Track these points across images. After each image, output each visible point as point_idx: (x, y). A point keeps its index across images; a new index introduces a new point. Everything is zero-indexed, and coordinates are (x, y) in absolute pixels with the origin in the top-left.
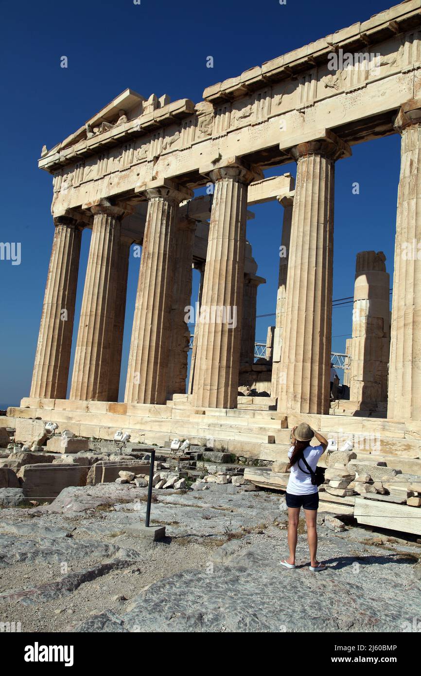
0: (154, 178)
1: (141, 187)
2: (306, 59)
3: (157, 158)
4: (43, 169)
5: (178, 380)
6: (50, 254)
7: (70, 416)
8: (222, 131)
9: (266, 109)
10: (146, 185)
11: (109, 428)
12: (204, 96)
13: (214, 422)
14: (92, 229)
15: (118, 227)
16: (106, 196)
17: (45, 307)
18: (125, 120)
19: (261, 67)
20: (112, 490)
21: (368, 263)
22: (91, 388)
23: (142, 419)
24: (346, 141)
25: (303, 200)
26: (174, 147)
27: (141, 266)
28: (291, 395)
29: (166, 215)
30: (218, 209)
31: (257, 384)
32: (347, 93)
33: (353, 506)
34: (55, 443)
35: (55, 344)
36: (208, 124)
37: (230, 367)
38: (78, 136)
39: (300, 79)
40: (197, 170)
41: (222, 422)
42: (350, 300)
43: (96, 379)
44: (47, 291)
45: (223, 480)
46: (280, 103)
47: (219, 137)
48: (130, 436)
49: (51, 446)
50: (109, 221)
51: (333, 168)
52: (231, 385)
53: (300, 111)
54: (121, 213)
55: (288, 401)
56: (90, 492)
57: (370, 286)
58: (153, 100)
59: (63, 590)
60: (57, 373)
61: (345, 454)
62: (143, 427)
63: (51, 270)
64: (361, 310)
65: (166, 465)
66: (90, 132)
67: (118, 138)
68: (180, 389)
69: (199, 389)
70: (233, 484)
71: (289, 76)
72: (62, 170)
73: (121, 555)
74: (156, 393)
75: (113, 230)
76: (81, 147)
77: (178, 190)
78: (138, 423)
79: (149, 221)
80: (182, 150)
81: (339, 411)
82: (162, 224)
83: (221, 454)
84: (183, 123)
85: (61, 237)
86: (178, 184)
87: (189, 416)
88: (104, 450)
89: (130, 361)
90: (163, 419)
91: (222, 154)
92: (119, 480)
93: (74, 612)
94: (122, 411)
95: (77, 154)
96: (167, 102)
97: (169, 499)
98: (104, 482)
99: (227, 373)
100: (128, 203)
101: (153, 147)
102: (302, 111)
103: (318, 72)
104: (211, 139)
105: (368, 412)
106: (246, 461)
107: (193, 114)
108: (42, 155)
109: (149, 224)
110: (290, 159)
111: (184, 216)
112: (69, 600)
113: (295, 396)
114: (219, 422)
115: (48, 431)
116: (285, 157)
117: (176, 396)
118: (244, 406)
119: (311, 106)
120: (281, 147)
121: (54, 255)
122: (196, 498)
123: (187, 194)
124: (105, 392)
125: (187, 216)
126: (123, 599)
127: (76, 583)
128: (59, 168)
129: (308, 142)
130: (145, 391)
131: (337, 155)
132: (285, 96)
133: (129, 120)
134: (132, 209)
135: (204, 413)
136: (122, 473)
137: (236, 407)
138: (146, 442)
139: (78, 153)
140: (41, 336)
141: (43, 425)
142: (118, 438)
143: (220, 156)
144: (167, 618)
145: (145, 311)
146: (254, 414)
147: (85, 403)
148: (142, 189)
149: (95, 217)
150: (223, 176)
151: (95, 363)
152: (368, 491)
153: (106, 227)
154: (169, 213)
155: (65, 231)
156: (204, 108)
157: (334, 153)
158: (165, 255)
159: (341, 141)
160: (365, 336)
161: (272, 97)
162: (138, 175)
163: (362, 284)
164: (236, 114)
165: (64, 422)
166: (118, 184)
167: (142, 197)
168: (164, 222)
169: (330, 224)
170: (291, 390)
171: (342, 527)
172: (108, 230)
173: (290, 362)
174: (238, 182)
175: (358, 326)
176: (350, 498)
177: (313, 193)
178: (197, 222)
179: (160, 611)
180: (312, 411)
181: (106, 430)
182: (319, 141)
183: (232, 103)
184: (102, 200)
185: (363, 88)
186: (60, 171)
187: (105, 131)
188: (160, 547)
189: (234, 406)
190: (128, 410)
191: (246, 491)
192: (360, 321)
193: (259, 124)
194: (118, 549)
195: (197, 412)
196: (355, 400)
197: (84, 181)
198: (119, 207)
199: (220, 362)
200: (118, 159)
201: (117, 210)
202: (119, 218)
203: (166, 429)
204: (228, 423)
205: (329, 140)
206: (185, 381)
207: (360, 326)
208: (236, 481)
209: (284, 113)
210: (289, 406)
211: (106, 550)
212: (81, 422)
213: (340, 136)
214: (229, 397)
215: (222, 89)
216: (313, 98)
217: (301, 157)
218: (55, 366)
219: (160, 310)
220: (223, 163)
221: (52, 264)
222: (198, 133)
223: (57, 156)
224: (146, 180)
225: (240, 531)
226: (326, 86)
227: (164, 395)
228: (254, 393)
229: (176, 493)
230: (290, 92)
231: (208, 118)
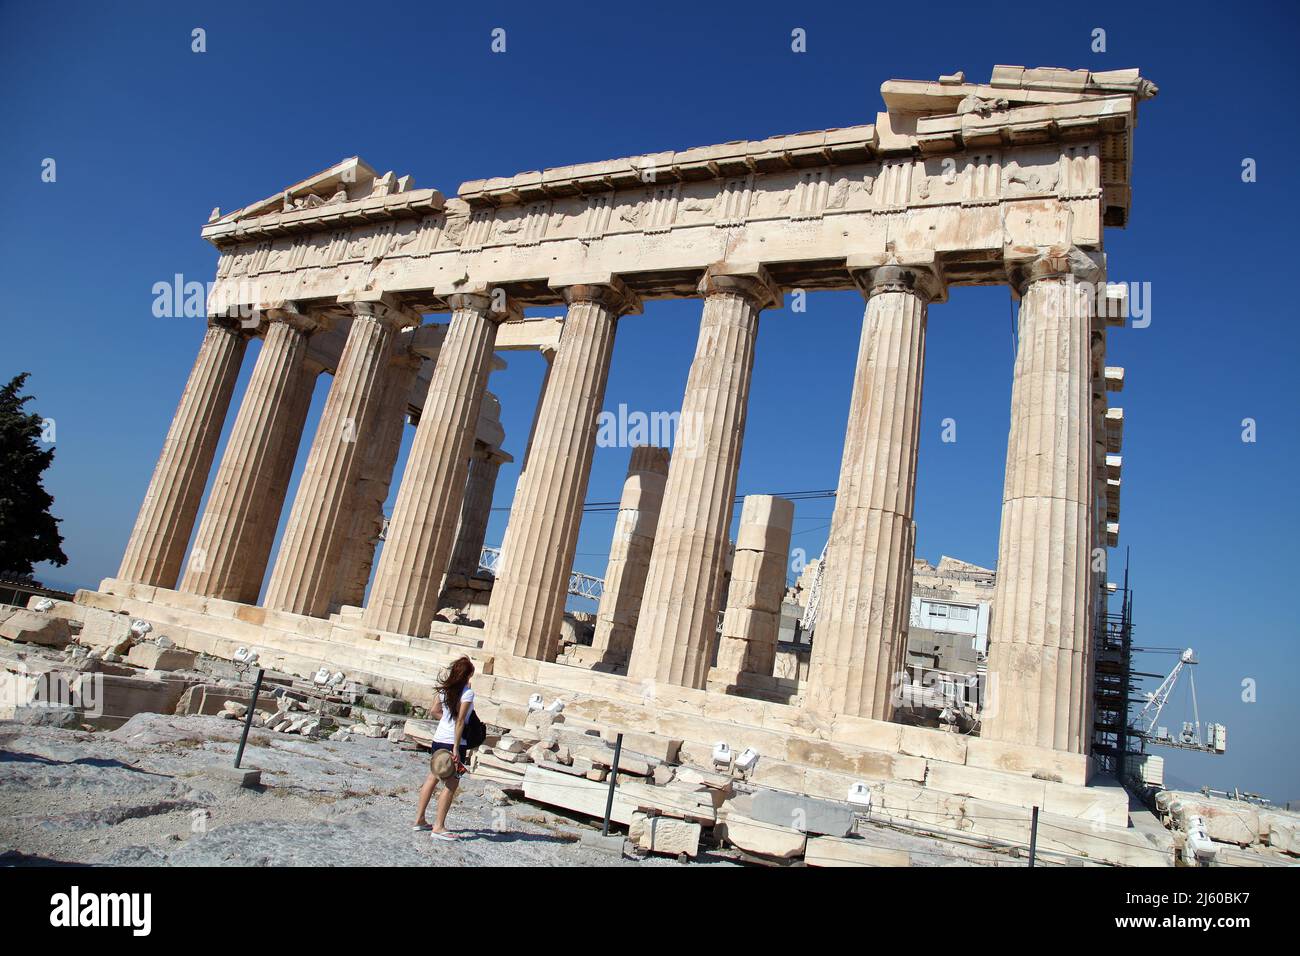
0: (368, 288)
1: (347, 296)
2: (601, 178)
3: (378, 260)
4: (207, 239)
5: (354, 586)
6: (191, 367)
7: (176, 615)
8: (476, 243)
9: (540, 228)
10: (354, 295)
11: (232, 642)
12: (459, 193)
13: (389, 653)
14: (264, 340)
15: (304, 346)
16: (294, 299)
17: (168, 445)
18: (344, 197)
19: (542, 173)
20: (210, 724)
21: (646, 461)
22: (216, 578)
23: (284, 635)
24: (637, 294)
25: (567, 360)
26: (405, 251)
27: (326, 409)
28: (504, 629)
29: (377, 344)
30: (450, 348)
31: (472, 607)
32: (646, 234)
33: (523, 775)
34: (142, 653)
35: (173, 503)
36: (459, 231)
37: (427, 578)
38: (270, 205)
39: (591, 200)
40: (432, 290)
41: (401, 655)
42: (614, 507)
43: (226, 565)
44: (176, 422)
45: (376, 732)
46: (559, 225)
47: (470, 251)
48: (257, 657)
49: (135, 657)
50: (291, 335)
51: (614, 325)
52: (425, 603)
53: (583, 241)
54: (312, 327)
55: (499, 635)
56: (174, 723)
57: (642, 492)
58: (390, 179)
59: (101, 822)
60: (168, 548)
61: (549, 716)
62: (284, 648)
63: (189, 390)
64: (626, 524)
65: (305, 705)
66: (289, 203)
67: (328, 221)
68: (354, 599)
69: (377, 602)
70: (389, 738)
71: (578, 193)
72: (237, 247)
73: (190, 797)
74: (314, 600)
75: (294, 349)
76: (271, 221)
77: (400, 310)
78: (277, 640)
79: (350, 347)
80: (416, 258)
81: (574, 660)
82: (367, 354)
83: (390, 700)
84: (425, 220)
85: (215, 346)
86: (402, 303)
87: (355, 641)
88: (217, 673)
89: (282, 546)
90: (316, 640)
91: (469, 275)
92: (222, 713)
93: (108, 843)
94: (256, 619)
95: (263, 230)
96: (409, 187)
97: (287, 745)
98: (202, 713)
99: (422, 585)
100: (325, 314)
101: (376, 244)
102: (585, 243)
103: (614, 198)
104: (458, 251)
105: (612, 667)
106: (424, 713)
107: (440, 211)
108: (211, 220)
109: (348, 351)
110: (561, 300)
111: (405, 346)
112: (104, 832)
113: (510, 631)
114: (397, 654)
115: (135, 634)
116: (555, 297)
117: (345, 609)
118: (443, 636)
119: (599, 238)
120: (550, 284)
121: (197, 369)
122: (327, 749)
123: (413, 318)
124: (238, 587)
125: (409, 349)
126: (177, 838)
127: (119, 816)
128: (231, 244)
129: (586, 285)
130: (298, 595)
131: (622, 309)
132: (568, 217)
133: (349, 199)
134: (329, 324)
135: (378, 638)
136: (228, 704)
137: (427, 636)
138: (284, 669)
139: (265, 228)
140: (153, 487)
141: (128, 623)
142: (241, 657)
143: (467, 277)
144: (222, 858)
145: (318, 477)
146: (449, 649)
147: (202, 599)
148: (349, 300)
149: (272, 325)
150: (466, 305)
151: (229, 541)
152: (546, 758)
153: (284, 343)
154: (380, 340)
155: (222, 336)
156: (458, 207)
157: (619, 307)
158: (363, 399)
159: (631, 293)
160: (626, 560)
161: (551, 215)
162: (347, 278)
163: (633, 486)
164: (499, 225)
165: (162, 624)
166: (315, 284)
167: (348, 311)
168: (372, 353)
169: (598, 399)
170: (506, 621)
171: (504, 800)
172: (287, 348)
173: (511, 581)
174: (485, 317)
175: (619, 545)
176: (522, 765)
177: (581, 353)
178: (422, 359)
179: (216, 851)
180: (529, 655)
181: (225, 644)
182: (601, 286)
183: (496, 209)
184: (286, 302)
185: (666, 232)
186: (233, 247)
187: (311, 206)
188: (249, 794)
189: (425, 634)
190: (267, 620)
191: (403, 749)
192: (623, 537)
193: (527, 245)
194: (190, 789)
195: (368, 636)
196: (599, 647)
197: (265, 271)
198: (310, 317)
199: (414, 568)
200: (322, 249)
201: (306, 321)
202: (307, 334)
203: (317, 654)
204: (409, 656)
205: (613, 287)
206: (364, 588)
207: (622, 546)
208: (394, 735)
209: (563, 240)
210: (500, 643)
211: (172, 789)
212: (191, 628)
213: (629, 285)
214: (419, 620)
215: (485, 189)
216: (604, 228)
217: (575, 302)
218: (167, 537)
219: (341, 479)
220: (468, 288)
221: (193, 381)
222: (443, 238)
223: (233, 226)
224: (357, 288)
225: (367, 791)
226: (622, 218)
227: (325, 604)
228: (462, 620)
229: (301, 740)
230: (575, 214)
231: (460, 222)
